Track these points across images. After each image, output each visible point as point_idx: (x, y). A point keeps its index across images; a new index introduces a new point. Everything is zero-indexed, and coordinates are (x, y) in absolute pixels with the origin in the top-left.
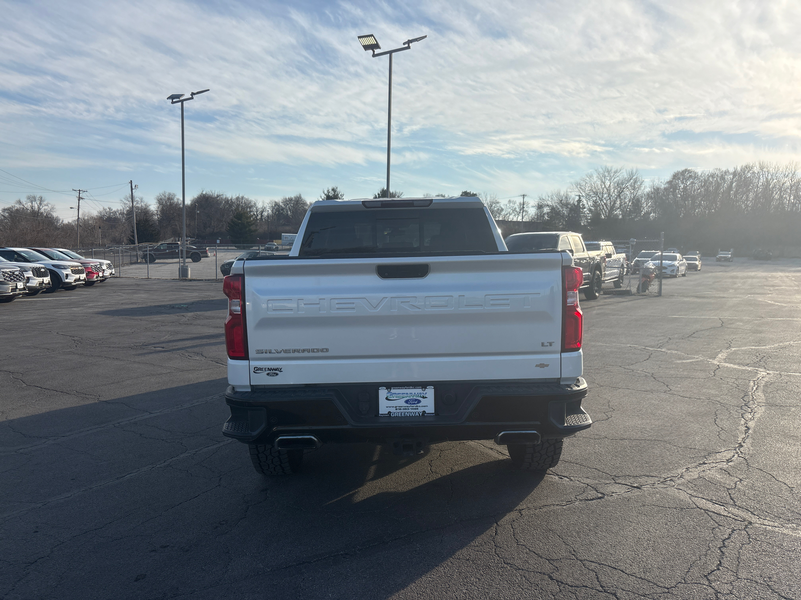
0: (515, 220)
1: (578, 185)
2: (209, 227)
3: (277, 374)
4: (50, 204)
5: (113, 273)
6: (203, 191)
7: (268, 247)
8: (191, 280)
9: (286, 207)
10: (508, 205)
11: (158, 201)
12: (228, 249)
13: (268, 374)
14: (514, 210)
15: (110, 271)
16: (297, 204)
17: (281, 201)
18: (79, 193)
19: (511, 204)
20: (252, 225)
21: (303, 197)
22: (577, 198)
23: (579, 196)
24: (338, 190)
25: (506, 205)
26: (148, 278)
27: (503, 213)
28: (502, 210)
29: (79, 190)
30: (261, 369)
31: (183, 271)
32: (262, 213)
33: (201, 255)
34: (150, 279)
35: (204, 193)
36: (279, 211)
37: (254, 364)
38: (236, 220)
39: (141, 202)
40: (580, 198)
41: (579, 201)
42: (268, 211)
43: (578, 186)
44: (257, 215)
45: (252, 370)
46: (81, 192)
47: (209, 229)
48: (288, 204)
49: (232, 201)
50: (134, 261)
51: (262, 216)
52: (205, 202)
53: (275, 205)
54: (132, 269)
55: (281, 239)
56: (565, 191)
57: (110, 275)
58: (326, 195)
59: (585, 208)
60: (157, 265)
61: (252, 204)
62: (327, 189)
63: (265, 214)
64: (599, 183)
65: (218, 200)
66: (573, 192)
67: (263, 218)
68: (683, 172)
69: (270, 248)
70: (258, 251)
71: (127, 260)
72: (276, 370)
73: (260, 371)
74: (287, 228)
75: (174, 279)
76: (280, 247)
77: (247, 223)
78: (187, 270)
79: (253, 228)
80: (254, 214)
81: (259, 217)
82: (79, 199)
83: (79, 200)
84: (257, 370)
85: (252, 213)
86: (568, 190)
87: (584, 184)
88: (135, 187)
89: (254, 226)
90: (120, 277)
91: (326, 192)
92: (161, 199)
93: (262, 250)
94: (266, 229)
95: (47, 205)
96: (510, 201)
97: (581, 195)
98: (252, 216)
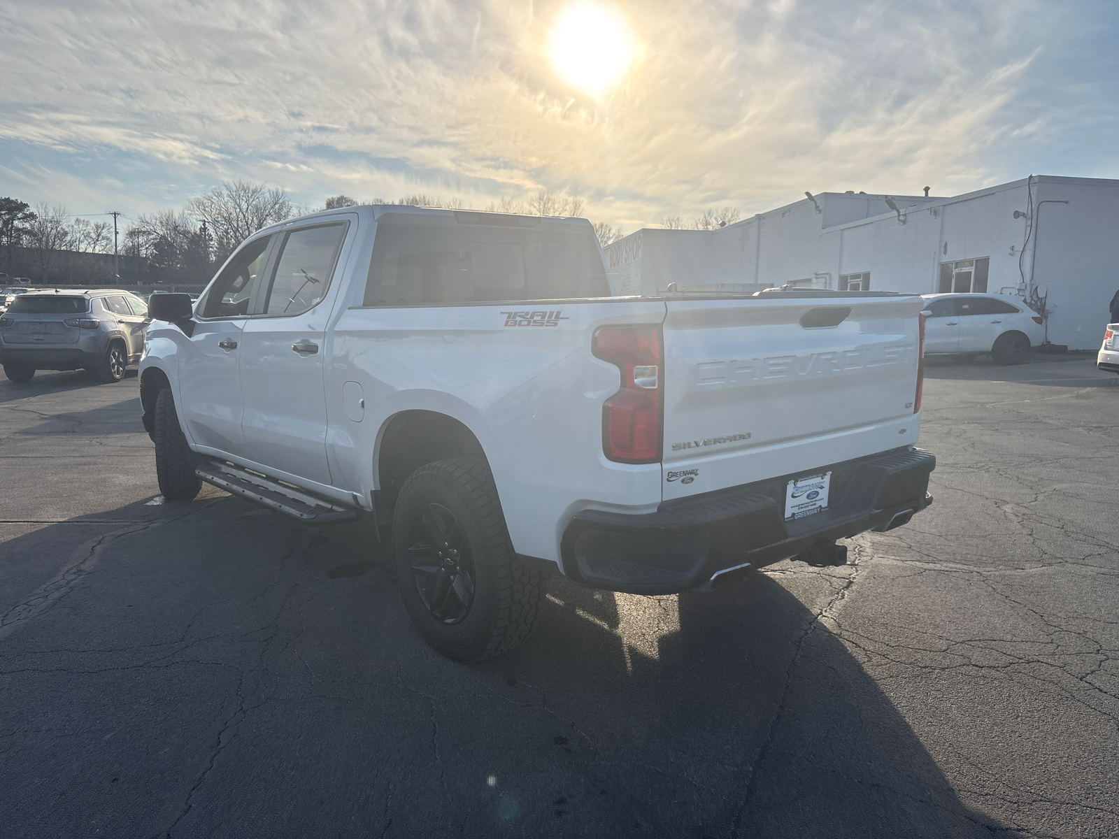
0: (90, 250)
1: (200, 204)
3: (692, 479)
10: (75, 227)
13: (683, 481)
14: (87, 235)
19: (81, 226)
22: (200, 224)
23: (204, 221)
25: (72, 226)
27: (68, 238)
28: (66, 234)
30: (675, 474)
37: (667, 466)
40: (204, 225)
41: (204, 229)
43: (202, 207)
45: (665, 477)
56: (181, 213)
59: (212, 240)
64: (231, 204)
66: (195, 214)
68: (339, 199)
72: (691, 473)
73: (674, 478)
84: (672, 475)
86: (186, 211)
87: (210, 204)
96: (78, 221)
97: (206, 220)
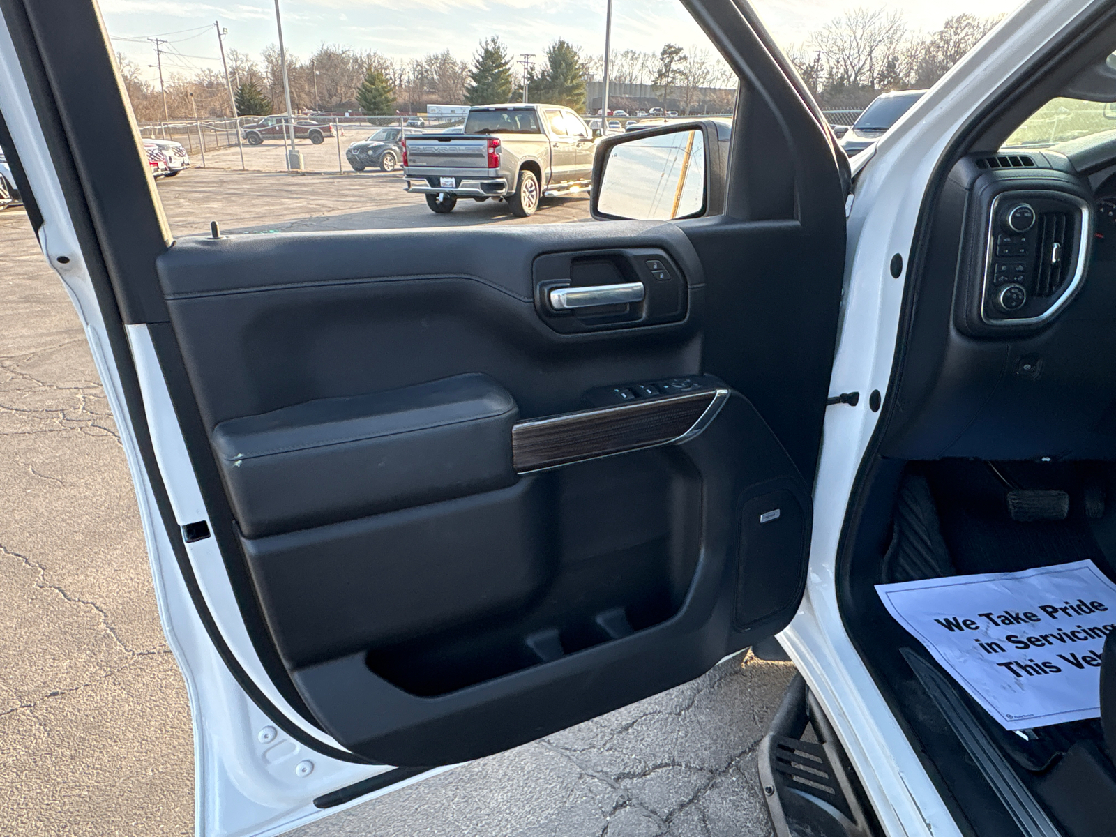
0: (723, 87)
2: (335, 95)
4: (132, 63)
5: (186, 162)
6: (323, 45)
7: (411, 123)
8: (303, 174)
9: (431, 68)
10: (716, 66)
11: (266, 57)
12: (360, 126)
14: (724, 73)
15: (181, 160)
16: (444, 64)
17: (424, 60)
18: (158, 45)
20: (389, 91)
21: (452, 54)
22: (815, 55)
24: (499, 41)
25: (714, 66)
26: (244, 170)
27: (709, 77)
28: (708, 73)
29: (157, 40)
31: (293, 160)
32: (401, 76)
33: (324, 134)
34: (247, 170)
35: (325, 48)
36: (422, 74)
38: (368, 84)
39: (247, 60)
40: (819, 55)
41: (818, 60)
42: (409, 76)
43: (820, 38)
44: (395, 80)
46: (159, 43)
47: (335, 97)
48: (433, 64)
49: (361, 60)
50: (234, 143)
51: (401, 81)
52: (328, 61)
53: (417, 66)
54: (228, 155)
55: (426, 112)
56: (800, 46)
57: (182, 165)
58: (483, 48)
59: (822, 70)
60: (264, 148)
61: (388, 63)
62: (485, 40)
63: (405, 78)
64: (847, 33)
65: (343, 58)
66: (813, 46)
67: (403, 83)
68: (959, 17)
69: (414, 123)
70: (400, 128)
71: (223, 141)
74: (434, 97)
75: (281, 172)
76: (427, 123)
77: (383, 88)
78: (298, 157)
79: (390, 95)
80: (391, 78)
81: (397, 82)
82: (159, 52)
83: (158, 54)
85: (388, 77)
86: (805, 44)
87: (827, 35)
88: (224, 31)
89: (391, 93)
90: (204, 168)
91: (484, 45)
92: (269, 56)
93: (404, 126)
94: (407, 98)
95: (129, 65)
97: (822, 51)
98: (389, 80)
